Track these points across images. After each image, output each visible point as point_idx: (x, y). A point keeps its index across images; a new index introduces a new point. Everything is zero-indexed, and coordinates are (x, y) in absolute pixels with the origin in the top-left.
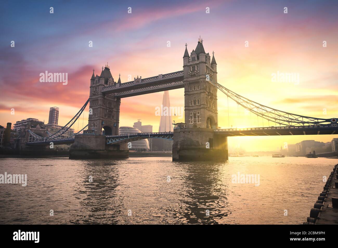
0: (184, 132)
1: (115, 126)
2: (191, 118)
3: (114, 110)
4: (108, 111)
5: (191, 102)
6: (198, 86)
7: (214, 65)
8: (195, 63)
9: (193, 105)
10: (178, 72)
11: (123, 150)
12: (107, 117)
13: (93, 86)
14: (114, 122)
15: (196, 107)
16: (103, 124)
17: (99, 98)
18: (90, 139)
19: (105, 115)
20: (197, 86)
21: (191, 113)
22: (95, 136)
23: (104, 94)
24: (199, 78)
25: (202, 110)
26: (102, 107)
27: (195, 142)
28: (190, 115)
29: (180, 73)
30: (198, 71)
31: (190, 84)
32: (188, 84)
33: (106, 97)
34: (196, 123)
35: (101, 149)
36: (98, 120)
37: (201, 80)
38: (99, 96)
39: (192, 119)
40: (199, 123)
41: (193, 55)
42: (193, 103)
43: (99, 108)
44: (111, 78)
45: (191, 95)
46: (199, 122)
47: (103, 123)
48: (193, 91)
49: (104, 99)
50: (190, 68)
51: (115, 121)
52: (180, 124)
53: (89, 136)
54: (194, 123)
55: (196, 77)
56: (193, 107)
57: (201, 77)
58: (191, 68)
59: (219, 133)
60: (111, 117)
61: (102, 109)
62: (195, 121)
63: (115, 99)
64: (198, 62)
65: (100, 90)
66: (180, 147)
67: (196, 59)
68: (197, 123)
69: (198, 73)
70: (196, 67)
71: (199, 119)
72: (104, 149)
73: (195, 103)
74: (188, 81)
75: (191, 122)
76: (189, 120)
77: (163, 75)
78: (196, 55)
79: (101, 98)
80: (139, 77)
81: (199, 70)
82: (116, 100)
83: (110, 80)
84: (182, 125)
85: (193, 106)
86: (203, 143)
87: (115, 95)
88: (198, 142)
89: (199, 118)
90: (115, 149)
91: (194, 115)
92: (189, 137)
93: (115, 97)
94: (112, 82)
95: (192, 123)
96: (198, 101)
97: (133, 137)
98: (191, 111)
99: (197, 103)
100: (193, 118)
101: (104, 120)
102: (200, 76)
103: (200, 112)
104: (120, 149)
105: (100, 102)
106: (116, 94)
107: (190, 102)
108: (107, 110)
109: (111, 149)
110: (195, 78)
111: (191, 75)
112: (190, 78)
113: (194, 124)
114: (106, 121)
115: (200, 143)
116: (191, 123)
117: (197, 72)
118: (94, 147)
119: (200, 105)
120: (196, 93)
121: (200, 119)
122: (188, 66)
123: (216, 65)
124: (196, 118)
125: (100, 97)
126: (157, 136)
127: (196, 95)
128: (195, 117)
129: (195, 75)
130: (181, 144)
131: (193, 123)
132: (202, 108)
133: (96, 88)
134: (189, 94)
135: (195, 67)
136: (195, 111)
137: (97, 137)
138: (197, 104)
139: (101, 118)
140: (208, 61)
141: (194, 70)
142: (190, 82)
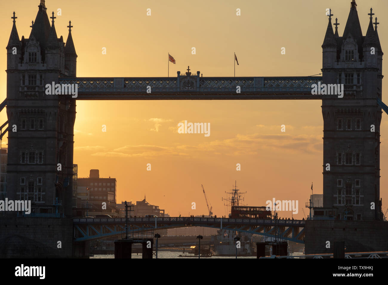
2: (340, 193)
5: (340, 155)
6: (358, 122)
8: (352, 66)
9: (345, 164)
13: (21, 68)
15: (351, 170)
17: (51, 111)
19: (57, 158)
21: (340, 182)
25: (366, 177)
28: (338, 186)
30: (361, 88)
31: (338, 113)
32: (334, 114)
34: (352, 206)
36: (48, 174)
37: (369, 109)
38: (49, 103)
39: (343, 196)
40: (360, 205)
41: (350, 46)
42: (343, 158)
45: (342, 141)
48: (344, 131)
50: (340, 75)
54: (345, 204)
56: (346, 168)
57: (368, 102)
58: (343, 76)
62: (348, 201)
64: (362, 66)
67: (356, 56)
68: (355, 205)
70: (355, 76)
71: (358, 197)
73: (349, 160)
74: (335, 107)
76: (335, 196)
78: (357, 48)
79: (55, 110)
80: (194, 73)
81: (362, 85)
85: (343, 166)
89: (358, 194)
91: (347, 188)
95: (342, 205)
96: (358, 155)
98: (339, 176)
99: (354, 159)
100: (343, 194)
102: (364, 99)
103: (362, 182)
105: (53, 123)
107: (337, 155)
110: (351, 103)
112: (338, 99)
113: (345, 206)
116: (340, 203)
117: (358, 90)
119: (363, 166)
120: (352, 136)
121: (361, 196)
122: (334, 70)
124: (351, 194)
125: (54, 107)
127: (353, 141)
128: (348, 192)
129: (353, 95)
131: (343, 203)
132: (367, 173)
133: (34, 77)
134: (336, 137)
135: (352, 76)
136: (350, 177)
138: (354, 162)
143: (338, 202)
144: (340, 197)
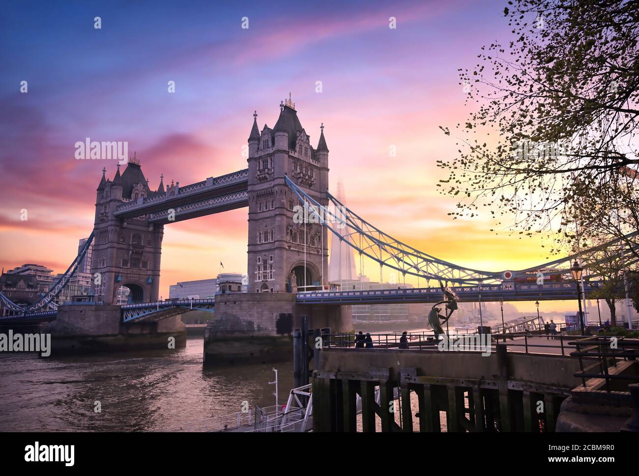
0: (226, 303)
1: (149, 284)
2: (259, 270)
3: (147, 249)
4: (131, 252)
5: (260, 234)
6: (273, 202)
7: (321, 153)
8: (266, 153)
9: (263, 242)
10: (239, 172)
11: (164, 331)
12: (129, 265)
13: (102, 202)
14: (146, 275)
15: (267, 247)
16: (119, 281)
17: (109, 228)
18: (82, 313)
19: (125, 263)
20: (271, 201)
21: (259, 258)
22: (93, 308)
23: (121, 218)
24: (273, 183)
25: (276, 252)
26: (116, 245)
27: (245, 324)
28: (258, 263)
29: (244, 174)
31: (258, 196)
32: (255, 197)
33: (125, 224)
34: (267, 281)
35: (110, 333)
36: (107, 273)
37: (276, 188)
38: (110, 223)
39: (261, 272)
40: (272, 280)
41: (265, 136)
42: (263, 236)
43: (108, 247)
44: (139, 185)
45: (261, 221)
46: (271, 278)
47: (119, 279)
48: (263, 212)
49: (122, 228)
50: (259, 163)
51: (150, 273)
52: (224, 285)
53: (82, 308)
54: (263, 279)
55: (268, 182)
56: (263, 246)
57: (277, 182)
58: (261, 163)
59: (304, 302)
60: (141, 265)
61: (115, 249)
62: (265, 277)
63: (149, 227)
64: (273, 151)
65: (113, 211)
66: (210, 335)
67: (270, 144)
68: (269, 280)
69: (271, 174)
70: (269, 161)
71: (271, 272)
72: (117, 332)
73: (266, 239)
74: (254, 191)
75: (259, 277)
76: (255, 273)
77: (215, 179)
78: (270, 136)
79: (112, 228)
80: (175, 184)
81: (273, 168)
82: (151, 229)
83: (136, 190)
84: (228, 286)
85: (262, 244)
86: (261, 326)
87: (149, 218)
88: (250, 324)
89: (271, 269)
90: (145, 332)
91: (264, 264)
92: (234, 313)
93: (150, 223)
94: (143, 193)
95: (261, 281)
96: (272, 233)
97: (166, 308)
98: (259, 254)
99: (270, 237)
100: (261, 270)
101: (120, 273)
102: (274, 180)
103: (274, 257)
104: (159, 331)
105: (112, 236)
106: (152, 217)
107: (258, 234)
108: (129, 250)
109: (136, 331)
110: (266, 186)
111: (260, 179)
112: (258, 184)
113: (263, 281)
114: (128, 274)
115: (255, 326)
116: (259, 279)
117: (269, 173)
118: (91, 330)
119: (275, 242)
120: (268, 216)
121: (273, 271)
122: (255, 159)
123: (326, 153)
124: (267, 270)
125: (111, 225)
126: (206, 307)
127: (268, 220)
128: (265, 268)
129: (265, 178)
130: (211, 329)
131: (261, 279)
132: (277, 248)
133: (106, 207)
134: (257, 218)
135: (267, 162)
136: (266, 254)
137: (98, 309)
138: (269, 239)
139: (114, 269)
140: (301, 145)
141: (265, 167)
142: (259, 193)
143: (258, 278)
144: (259, 273)
